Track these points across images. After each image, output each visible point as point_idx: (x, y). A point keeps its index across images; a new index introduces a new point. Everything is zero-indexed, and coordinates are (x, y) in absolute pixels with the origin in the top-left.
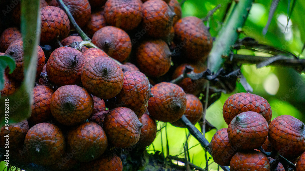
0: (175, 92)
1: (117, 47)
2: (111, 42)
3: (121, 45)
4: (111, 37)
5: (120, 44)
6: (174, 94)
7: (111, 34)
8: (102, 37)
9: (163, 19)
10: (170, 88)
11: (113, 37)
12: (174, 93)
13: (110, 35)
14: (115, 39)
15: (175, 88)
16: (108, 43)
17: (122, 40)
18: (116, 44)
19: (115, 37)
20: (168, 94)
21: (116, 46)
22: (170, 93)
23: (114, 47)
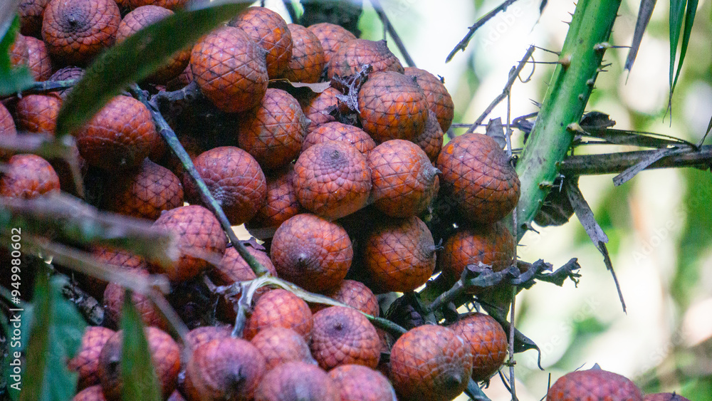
0: (447, 353)
1: (324, 264)
2: (312, 257)
3: (331, 260)
4: (310, 245)
5: (330, 257)
6: (444, 358)
7: (310, 238)
8: (292, 243)
9: (415, 190)
10: (437, 344)
11: (315, 246)
12: (444, 354)
13: (308, 240)
14: (319, 247)
15: (447, 342)
16: (305, 259)
17: (332, 250)
18: (321, 258)
19: (318, 244)
20: (433, 360)
21: (321, 263)
22: (437, 357)
23: (318, 264)
